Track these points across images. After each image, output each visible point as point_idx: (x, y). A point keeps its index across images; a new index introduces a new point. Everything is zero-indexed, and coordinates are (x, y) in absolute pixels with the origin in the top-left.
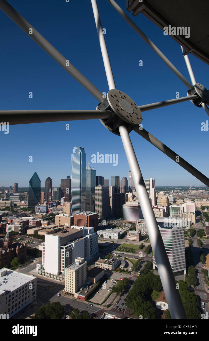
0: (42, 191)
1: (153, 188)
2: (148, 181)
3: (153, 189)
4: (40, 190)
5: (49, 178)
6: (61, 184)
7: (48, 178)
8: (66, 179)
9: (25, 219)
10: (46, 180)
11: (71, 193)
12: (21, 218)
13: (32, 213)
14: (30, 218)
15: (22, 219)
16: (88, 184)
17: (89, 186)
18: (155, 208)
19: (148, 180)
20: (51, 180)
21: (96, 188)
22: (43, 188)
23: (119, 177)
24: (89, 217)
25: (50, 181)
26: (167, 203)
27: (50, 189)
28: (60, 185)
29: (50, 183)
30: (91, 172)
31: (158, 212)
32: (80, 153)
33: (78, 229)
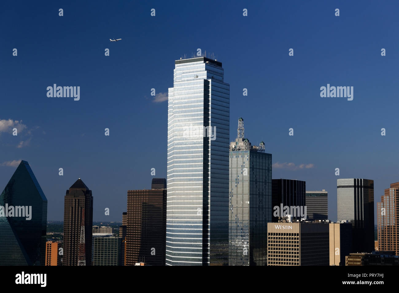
0: (50, 237)
4: (44, 233)
5: (79, 184)
6: (126, 211)
7: (75, 186)
8: (149, 192)
10: (68, 192)
11: (170, 249)
16: (240, 211)
17: (240, 218)
20: (88, 193)
21: (273, 228)
22: (56, 227)
23: (372, 185)
25: (83, 198)
27: (83, 228)
28: (125, 214)
29: (83, 204)
32: (206, 83)
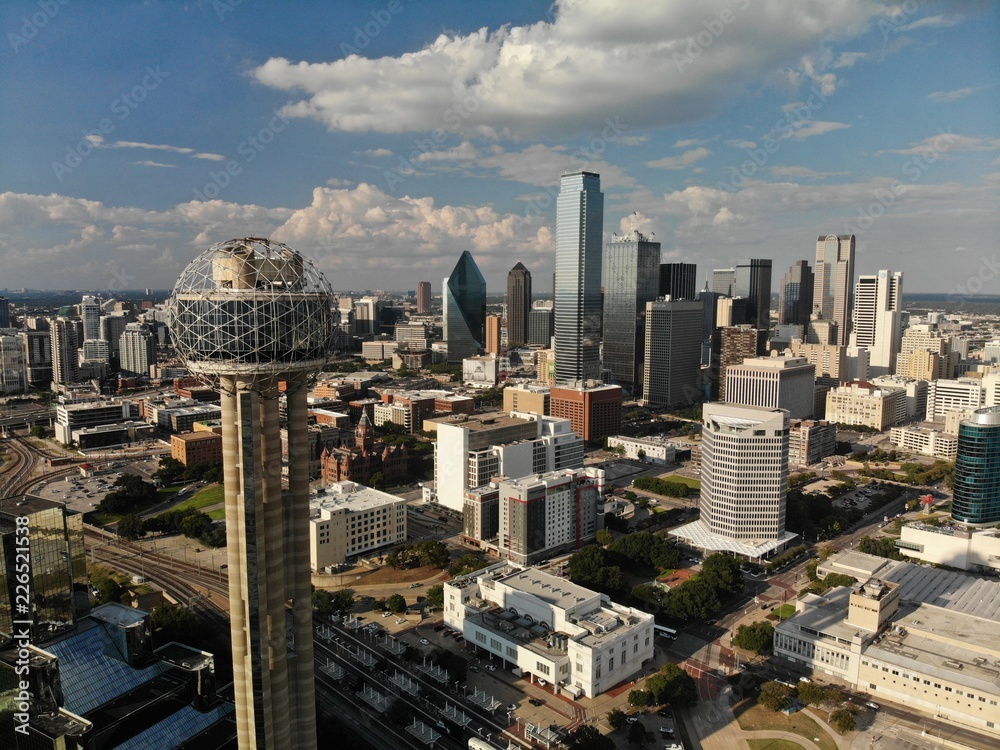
1: (889, 307)
2: (872, 281)
3: (890, 313)
5: (519, 266)
7: (516, 268)
9: (426, 394)
10: (508, 273)
12: (417, 392)
13: (454, 379)
14: (440, 394)
15: (418, 395)
18: (857, 386)
19: (874, 277)
20: (527, 274)
23: (772, 264)
24: (587, 396)
26: (931, 370)
29: (522, 284)
30: (639, 250)
31: (866, 398)
32: (582, 194)
33: (524, 420)
